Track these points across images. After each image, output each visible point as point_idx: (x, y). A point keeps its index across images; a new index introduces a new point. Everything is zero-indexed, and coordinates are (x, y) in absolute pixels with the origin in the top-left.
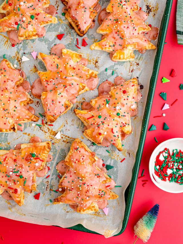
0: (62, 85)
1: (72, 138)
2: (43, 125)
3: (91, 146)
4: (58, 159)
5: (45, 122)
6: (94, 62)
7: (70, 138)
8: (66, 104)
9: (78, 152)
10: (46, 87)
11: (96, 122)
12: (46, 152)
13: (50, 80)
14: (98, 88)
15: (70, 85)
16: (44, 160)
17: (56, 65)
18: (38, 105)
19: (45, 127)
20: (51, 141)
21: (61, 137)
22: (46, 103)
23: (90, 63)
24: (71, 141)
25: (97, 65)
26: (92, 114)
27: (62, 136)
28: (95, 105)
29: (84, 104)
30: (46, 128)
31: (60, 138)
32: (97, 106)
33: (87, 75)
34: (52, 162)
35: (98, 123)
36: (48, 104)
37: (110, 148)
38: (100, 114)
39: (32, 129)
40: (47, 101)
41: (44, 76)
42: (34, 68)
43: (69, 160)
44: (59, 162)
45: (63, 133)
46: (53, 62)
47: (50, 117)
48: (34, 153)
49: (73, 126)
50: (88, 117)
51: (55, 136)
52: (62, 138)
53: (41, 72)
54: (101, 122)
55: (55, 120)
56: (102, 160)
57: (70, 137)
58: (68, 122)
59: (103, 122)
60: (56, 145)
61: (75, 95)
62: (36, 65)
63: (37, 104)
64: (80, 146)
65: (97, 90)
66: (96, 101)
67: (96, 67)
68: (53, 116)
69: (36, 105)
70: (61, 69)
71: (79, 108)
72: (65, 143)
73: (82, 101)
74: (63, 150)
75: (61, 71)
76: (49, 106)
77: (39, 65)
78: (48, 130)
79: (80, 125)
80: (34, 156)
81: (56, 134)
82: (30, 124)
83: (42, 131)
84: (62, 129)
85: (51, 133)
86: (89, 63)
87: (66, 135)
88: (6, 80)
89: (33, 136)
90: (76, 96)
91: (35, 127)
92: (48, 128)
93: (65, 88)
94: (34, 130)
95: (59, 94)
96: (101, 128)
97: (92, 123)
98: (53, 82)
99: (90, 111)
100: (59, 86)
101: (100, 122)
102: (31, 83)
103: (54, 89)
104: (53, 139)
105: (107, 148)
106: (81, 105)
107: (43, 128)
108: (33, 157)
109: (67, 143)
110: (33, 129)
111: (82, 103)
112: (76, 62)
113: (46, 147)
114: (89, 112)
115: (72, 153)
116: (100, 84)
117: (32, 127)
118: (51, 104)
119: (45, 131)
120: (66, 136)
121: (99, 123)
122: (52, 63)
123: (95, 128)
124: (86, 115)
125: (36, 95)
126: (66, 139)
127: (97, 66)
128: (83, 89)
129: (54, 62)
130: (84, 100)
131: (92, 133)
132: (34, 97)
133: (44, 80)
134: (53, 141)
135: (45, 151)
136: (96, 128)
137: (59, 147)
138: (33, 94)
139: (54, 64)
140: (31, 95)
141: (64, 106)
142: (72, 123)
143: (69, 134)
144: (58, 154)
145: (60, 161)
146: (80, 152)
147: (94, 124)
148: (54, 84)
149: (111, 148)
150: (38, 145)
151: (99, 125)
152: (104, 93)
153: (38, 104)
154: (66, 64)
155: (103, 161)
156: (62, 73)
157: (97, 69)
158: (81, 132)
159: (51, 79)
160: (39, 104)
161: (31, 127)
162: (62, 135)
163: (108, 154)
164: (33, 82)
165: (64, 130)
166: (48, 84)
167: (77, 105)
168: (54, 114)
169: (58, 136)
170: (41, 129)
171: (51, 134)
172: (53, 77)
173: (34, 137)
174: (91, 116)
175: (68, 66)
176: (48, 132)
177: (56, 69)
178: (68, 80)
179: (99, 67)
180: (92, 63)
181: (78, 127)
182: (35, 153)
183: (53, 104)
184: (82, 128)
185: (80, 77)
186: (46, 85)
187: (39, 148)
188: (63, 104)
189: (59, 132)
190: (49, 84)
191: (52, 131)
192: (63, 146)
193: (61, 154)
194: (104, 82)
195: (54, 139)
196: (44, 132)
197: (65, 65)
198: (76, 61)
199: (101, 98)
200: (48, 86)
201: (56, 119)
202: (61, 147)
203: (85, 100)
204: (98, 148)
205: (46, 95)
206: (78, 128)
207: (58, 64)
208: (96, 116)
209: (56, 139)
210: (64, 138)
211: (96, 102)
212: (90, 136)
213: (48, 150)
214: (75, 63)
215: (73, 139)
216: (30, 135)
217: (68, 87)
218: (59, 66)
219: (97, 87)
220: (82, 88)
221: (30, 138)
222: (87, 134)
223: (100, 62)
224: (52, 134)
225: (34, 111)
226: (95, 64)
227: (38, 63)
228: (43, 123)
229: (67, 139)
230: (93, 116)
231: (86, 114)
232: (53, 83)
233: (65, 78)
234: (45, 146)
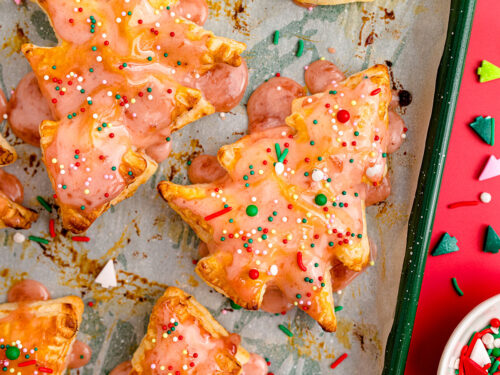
0: (110, 94)
1: (156, 284)
2: (52, 239)
3: (225, 312)
4: (109, 356)
5: (60, 229)
6: (229, 8)
7: (151, 285)
8: (126, 165)
9: (176, 339)
10: (54, 101)
11: (237, 231)
12: (59, 339)
13: (68, 76)
14: (246, 105)
15: (140, 94)
16: (53, 368)
17: (89, 21)
18: (34, 168)
19: (59, 245)
20: (83, 293)
21: (118, 282)
22: (54, 161)
23: (217, 15)
24: (154, 294)
25: (242, 20)
26: (224, 200)
27: (120, 279)
28: (234, 165)
29: (197, 163)
30: (63, 248)
31: (114, 284)
32: (242, 168)
33: (203, 54)
34: (89, 367)
35: (245, 232)
36: (62, 167)
37: (293, 318)
38: (254, 199)
39: (15, 255)
40: (56, 156)
41: (45, 60)
42: (15, 34)
43: (143, 366)
44: (115, 367)
45: (125, 265)
46: (76, 10)
47: (72, 211)
48: (14, 344)
49: (160, 242)
50: (210, 212)
51: (96, 277)
52: (120, 284)
53: (35, 47)
54: (258, 229)
55: (88, 222)
56: (266, 359)
57: (149, 281)
58: (140, 226)
59: (265, 231)
60: (100, 308)
61: (162, 129)
62: (22, 26)
63: (31, 165)
64: (182, 318)
65: (244, 111)
66: (236, 153)
67: (238, 27)
68: (79, 210)
69: (26, 169)
70: (104, 36)
71: (180, 176)
72: (133, 302)
73: (190, 153)
74: (124, 327)
75: (106, 43)
76: (63, 172)
77: (33, 23)
78: (71, 256)
79: (185, 235)
80: (14, 354)
81: (100, 268)
82: (7, 236)
83: (49, 259)
84: (120, 251)
85: (81, 266)
86: (211, 14)
87: (137, 272)
89: (19, 278)
90: (166, 132)
91: (24, 245)
92: (72, 250)
93: (122, 104)
94: (22, 257)
95: (99, 129)
96: (258, 252)
97: (225, 232)
98: (79, 84)
99: (216, 190)
100: (97, 99)
101: (254, 232)
102: (8, 89)
103: (83, 110)
104: (90, 289)
105: (282, 320)
106: (185, 165)
107: (53, 249)
108: (10, 358)
109: (141, 300)
110: (19, 254)
111: (189, 160)
112: (162, 8)
113: (59, 320)
114: (213, 194)
115: (154, 341)
116: (255, 87)
117: (15, 246)
118: (72, 165)
119: (59, 260)
120: (136, 278)
121: (249, 235)
122: (73, 10)
123: (235, 250)
124: (199, 202)
125: (24, 134)
126: (135, 288)
127: (241, 24)
128: (189, 109)
129: (80, 10)
130: (197, 149)
131: (224, 268)
132: (19, 141)
133: (47, 78)
134: (90, 295)
135: (55, 335)
136: (240, 251)
137: (111, 315)
138: (13, 132)
139: (78, 18)
140: (10, 132)
141: (120, 172)
142: (155, 231)
143: (146, 269)
144: (110, 339)
145: (118, 363)
146: (180, 338)
147: (231, 236)
148: (82, 92)
149: (296, 316)
150: (32, 312)
151: (249, 240)
152: (270, 120)
153: (35, 163)
154: (124, 14)
155: (268, 363)
156: (109, 50)
157: (242, 36)
158: (188, 263)
159: (72, 74)
160: (38, 165)
161: (11, 245)
162: (121, 272)
163: (284, 339)
164: (14, 86)
165: (128, 255)
166: (62, 93)
167: (173, 167)
168: (83, 203)
169: (108, 277)
170: (48, 252)
171: (81, 271)
172: (76, 66)
173: (23, 280)
174: (219, 208)
175: (133, 22)
176: (73, 265)
177: (85, 36)
178: (130, 75)
179: (248, 28)
180: (225, 13)
181: (176, 243)
182: (18, 342)
183: (77, 165)
184: (191, 246)
185: (178, 63)
186: (54, 95)
187: (34, 324)
188: (117, 163)
189: (111, 262)
190: (64, 89)
191: (86, 259)
192: (126, 310)
193: (118, 341)
194: (266, 81)
195: (93, 286)
196: (57, 262)
197: (119, 20)
198: (162, 4)
199: (255, 141)
200: (61, 99)
201: (92, 221)
202: (117, 314)
203: (201, 147)
204: (251, 318)
205: (53, 131)
206: (176, 247)
207: (96, 17)
208: (239, 209)
209: (99, 289)
210: (129, 284)
211: (238, 155)
212: (216, 280)
213: (67, 331)
214: (157, 12)
215: (161, 286)
216: (10, 274)
217: (133, 101)
218: (99, 24)
219: (243, 101)
220: (186, 104)
221: (9, 283)
222: (208, 274)
223: (250, 7)
224: (85, 268)
225: (22, 190)
226: (236, 15)
227: (29, 17)
228: (52, 233)
229: (139, 288)
230: (227, 209)
231: (201, 198)
232: (79, 88)
233: (121, 68)
234: (54, 319)
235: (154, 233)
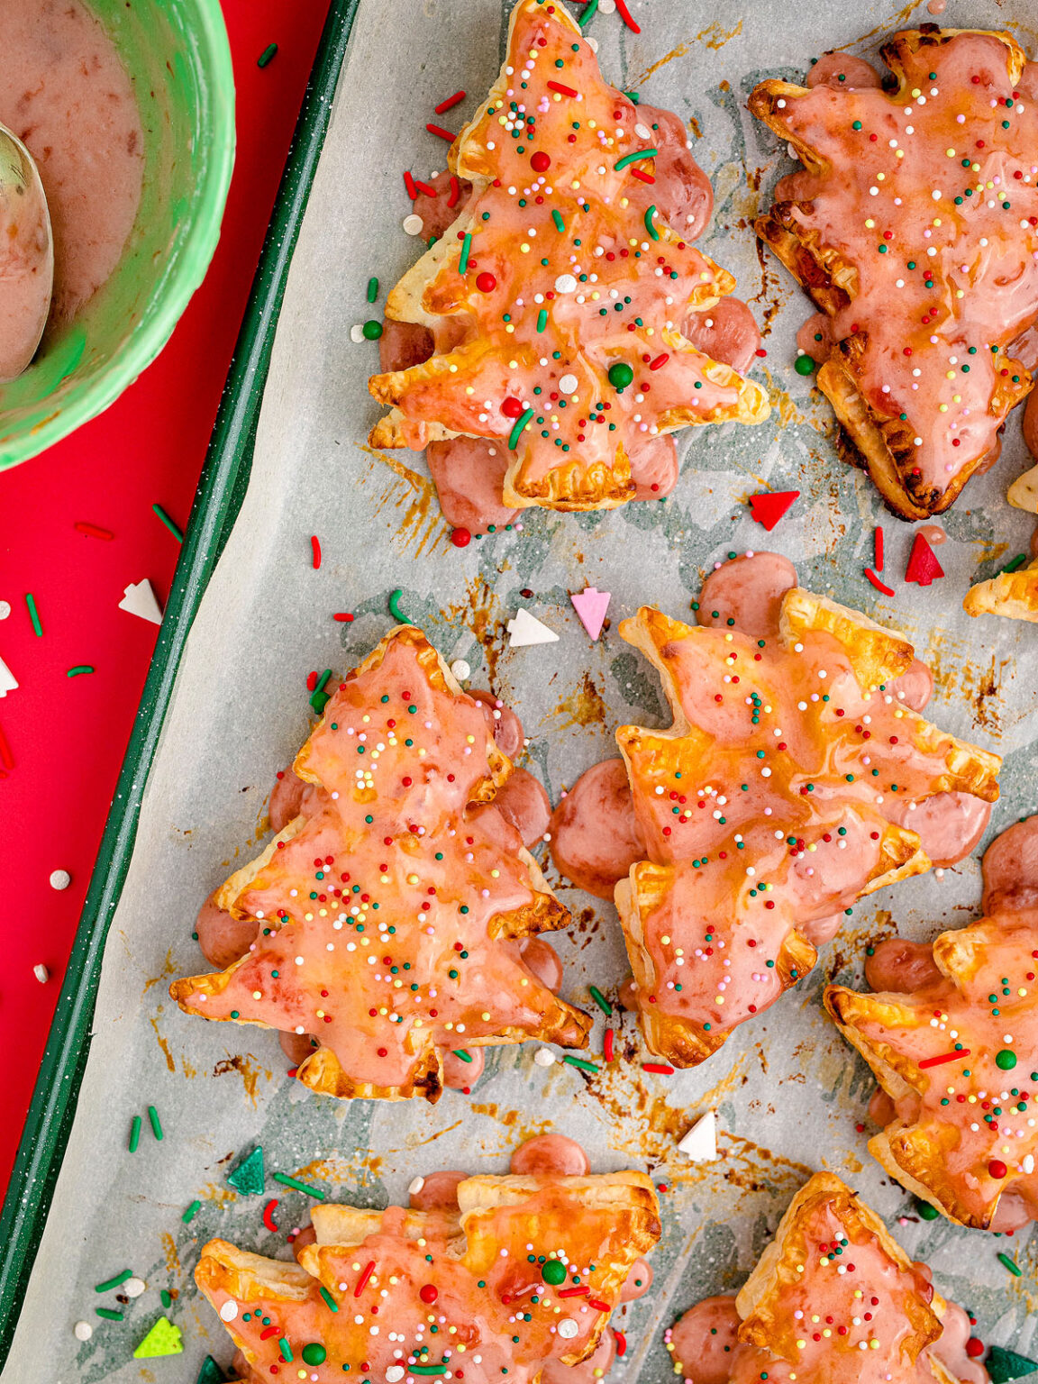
0: (780, 835)
1: (786, 1162)
2: (605, 1065)
3: (905, 1222)
4: (683, 1284)
5: (622, 1047)
6: (969, 686)
7: (776, 1162)
8: (787, 957)
9: (843, 1270)
10: (667, 831)
11: (974, 1091)
12: (630, 1253)
13: (701, 793)
14: (981, 859)
15: (826, 838)
16: (608, 1302)
17: (750, 701)
18: (588, 933)
19: (616, 1076)
20: (651, 1167)
21: (718, 1151)
22: (666, 940)
23: (949, 697)
24: (779, 1180)
25: (990, 708)
26: (954, 1034)
27: (720, 1146)
28: (973, 974)
29: (885, 958)
30: (622, 1082)
31: (713, 1156)
32: (988, 981)
34: (646, 1301)
35: (990, 1095)
36: (679, 952)
37: (1023, 1243)
38: (1008, 1039)
39: (532, 1086)
40: (669, 932)
41: (663, 761)
42: (581, 692)
43: (776, 1314)
44: (692, 1306)
45: (732, 1123)
46: (728, 679)
47: (681, 1029)
48: (553, 1255)
49: (800, 1087)
50: (926, 1056)
51: (679, 1140)
52: (720, 1156)
53: (642, 732)
54: (1013, 1092)
55: (708, 1051)
56: (969, 1313)
57: (774, 1155)
58: (769, 1056)
59: (1024, 1096)
60: (678, 1197)
61: (846, 896)
62: (594, 678)
63: (583, 928)
64: (853, 1232)
65: (977, 869)
66: (977, 953)
67: (981, 720)
68: (698, 1028)
69: (571, 934)
70: (778, 733)
71: (850, 972)
72: (741, 1190)
73: (873, 934)
74: (719, 1234)
75: (782, 746)
76: (680, 962)
77: (614, 675)
78: (636, 1098)
79: (848, 1079)
80: (559, 1275)
81: (690, 1125)
82: (522, 1052)
83: (595, 1100)
84: (726, 1096)
85: (652, 1120)
86: (937, 692)
87: (752, 1137)
88: (416, 773)
89: (537, 1130)
90: (847, 902)
91: (552, 1072)
92: (638, 1088)
93: (793, 852)
94: (545, 1092)
95: (752, 893)
96: (1008, 1132)
97: (951, 1091)
98: (717, 807)
99: (937, 1015)
100: (756, 839)
101: (1005, 1096)
102: (554, 789)
103: (723, 856)
104: (663, 1160)
105: (1005, 1244)
106: (861, 953)
107: (605, 1082)
108: (551, 1282)
109: (754, 1187)
110: (539, 1088)
111: (868, 947)
112: (874, 688)
113: (634, 1218)
114: (934, 1022)
115: (800, 1269)
116: (999, 829)
117: (533, 1069)
118: (699, 953)
119: (614, 1103)
120: (750, 1147)
121: (996, 1101)
122: (723, 681)
123: (967, 1123)
124: (911, 1035)
125: (579, 872)
126: (745, 1166)
127: (988, 715)
128: (898, 866)
129: (735, 680)
130: (886, 929)
131: (942, 1153)
132: (566, 882)
133: (660, 790)
134: (662, 1172)
135: (626, 1245)
136: (975, 1127)
137: (696, 1210)
138: (557, 865)
139: (731, 693)
140: (550, 864)
141: (778, 970)
142: (794, 1067)
143: (772, 1133)
144: (690, 1253)
145: (699, 1300)
146: (851, 1268)
147: (961, 1098)
148: (721, 821)
149: (1031, 1240)
150: (572, 1197)
151: (996, 1110)
153: (590, 926)
154: (816, 698)
155: (973, 1321)
156: (785, 759)
157: (988, 737)
158: (845, 1130)
159: (709, 790)
160: (594, 930)
161: (527, 1068)
162: (724, 1134)
163: (1004, 1279)
164: (566, 783)
165: (741, 1106)
166: (683, 819)
167: (838, 956)
168: (708, 1018)
169: (702, 1144)
170: (595, 1088)
171: (651, 1127)
172: (716, 777)
173: (543, 1134)
174: (946, 1049)
175: (827, 715)
176: (637, 1113)
177: (740, 725)
178: (818, 806)
179: (999, 723)
180: (962, 694)
181: (830, 1092)
182: (562, 1253)
183: (708, 951)
184: (855, 1099)
185: (893, 787)
186: (665, 819)
187: (586, 1221)
188: (773, 956)
189: (711, 1116)
190: (688, 814)
191: (663, 1105)
192: (729, 1206)
193: (704, 1260)
194: (1022, 820)
195: (669, 1156)
196: (608, 1106)
197: (803, 706)
198: (874, 682)
199: (1009, 931)
200: (678, 829)
201: (714, 1049)
202: (709, 1210)
203: (894, 925)
204: (948, 1237)
205: (663, 885)
206: (828, 1098)
207: (761, 695)
208: (981, 1054)
209: (682, 1161)
210: (737, 1157)
211: (981, 957)
212: (924, 1171)
213: (645, 1238)
214: (868, 697)
215: (795, 1166)
216: (520, 1121)
217: (813, 848)
218: (768, 709)
219: (978, 850)
220: (895, 857)
221: (516, 1138)
222: (908, 1160)
223: (1007, 689)
224: (659, 1123)
225: (560, 970)
226: (981, 699)
227: (608, 663)
228: (607, 1054)
229: (753, 1166)
230: (959, 1052)
231: (913, 1027)
232: (718, 815)
233: (804, 791)
234: (626, 1216)
235: (793, 1071)
